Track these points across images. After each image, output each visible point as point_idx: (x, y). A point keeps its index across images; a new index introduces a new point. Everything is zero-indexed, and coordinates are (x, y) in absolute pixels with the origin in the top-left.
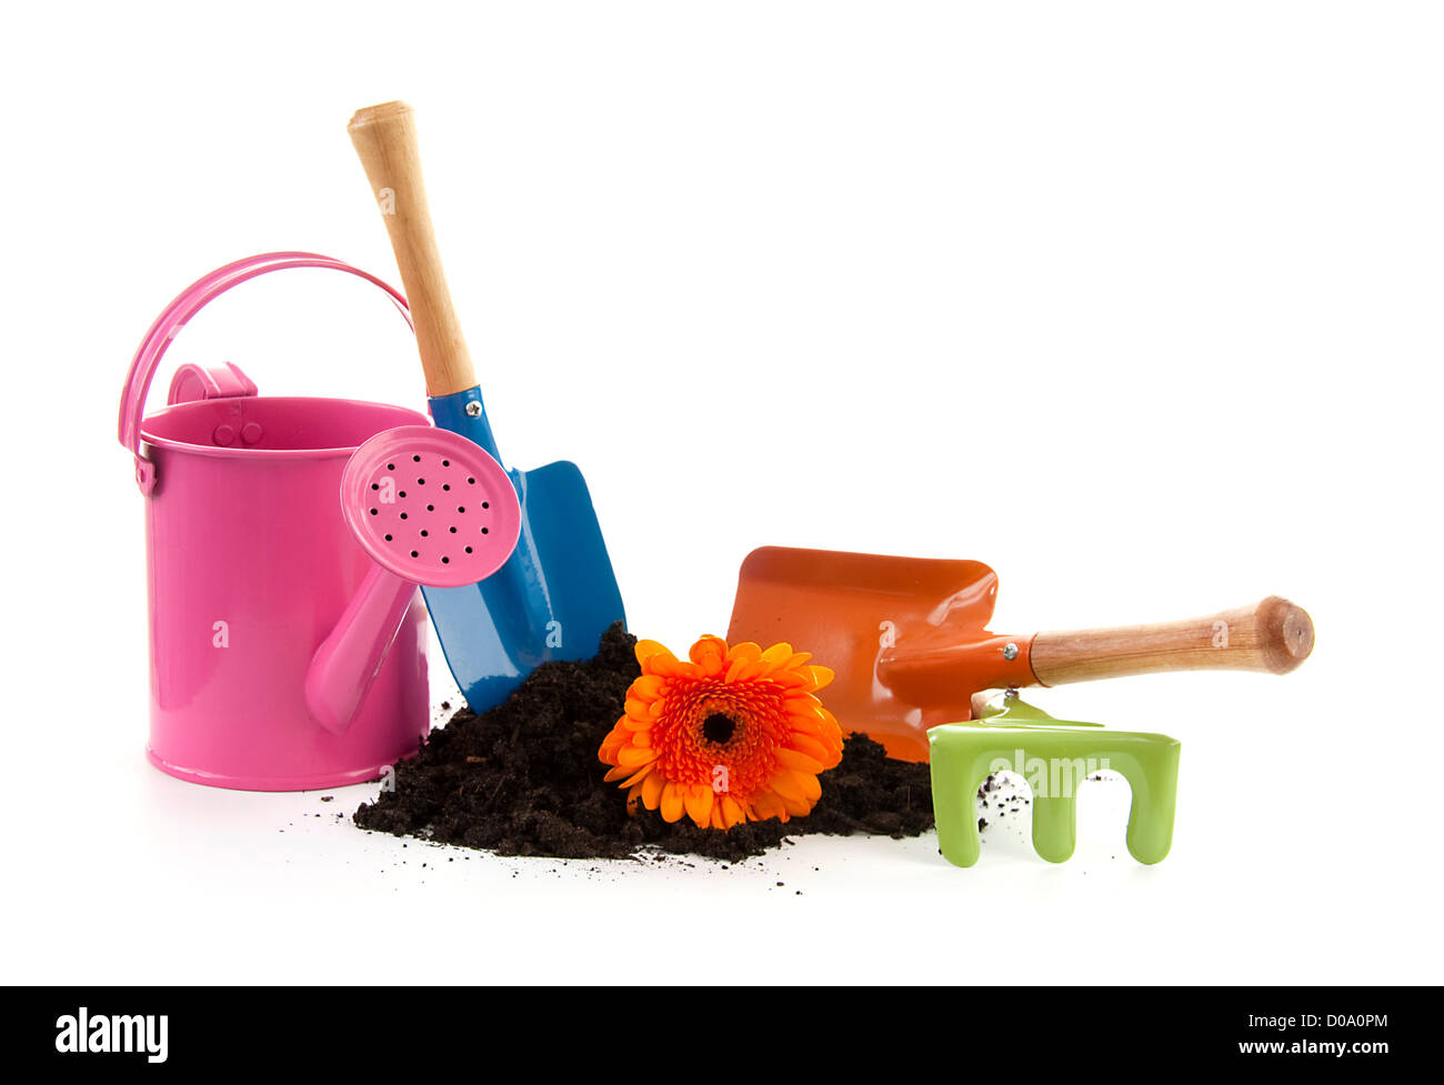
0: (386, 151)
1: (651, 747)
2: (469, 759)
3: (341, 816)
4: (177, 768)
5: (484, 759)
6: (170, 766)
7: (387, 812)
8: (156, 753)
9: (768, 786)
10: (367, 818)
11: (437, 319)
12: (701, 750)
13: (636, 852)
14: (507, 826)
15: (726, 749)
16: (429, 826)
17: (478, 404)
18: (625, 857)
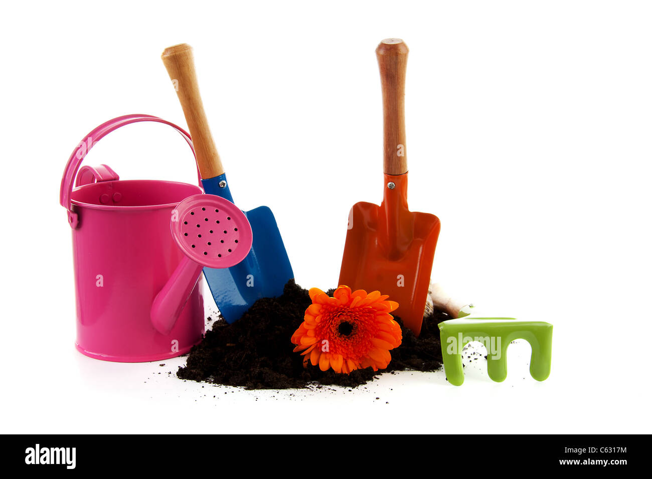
0: (180, 67)
1: (315, 337)
2: (228, 345)
3: (170, 373)
4: (91, 353)
5: (234, 345)
6: (88, 352)
7: (192, 371)
8: (80, 346)
9: (368, 355)
10: (183, 374)
11: (205, 143)
12: (337, 338)
13: (308, 385)
14: (248, 375)
15: (349, 338)
16: (211, 376)
17: (224, 182)
18: (303, 387)
